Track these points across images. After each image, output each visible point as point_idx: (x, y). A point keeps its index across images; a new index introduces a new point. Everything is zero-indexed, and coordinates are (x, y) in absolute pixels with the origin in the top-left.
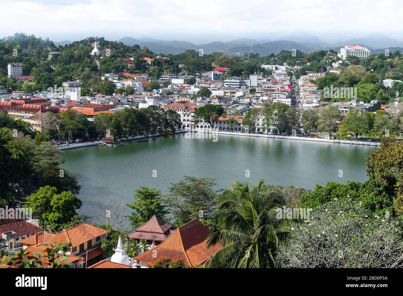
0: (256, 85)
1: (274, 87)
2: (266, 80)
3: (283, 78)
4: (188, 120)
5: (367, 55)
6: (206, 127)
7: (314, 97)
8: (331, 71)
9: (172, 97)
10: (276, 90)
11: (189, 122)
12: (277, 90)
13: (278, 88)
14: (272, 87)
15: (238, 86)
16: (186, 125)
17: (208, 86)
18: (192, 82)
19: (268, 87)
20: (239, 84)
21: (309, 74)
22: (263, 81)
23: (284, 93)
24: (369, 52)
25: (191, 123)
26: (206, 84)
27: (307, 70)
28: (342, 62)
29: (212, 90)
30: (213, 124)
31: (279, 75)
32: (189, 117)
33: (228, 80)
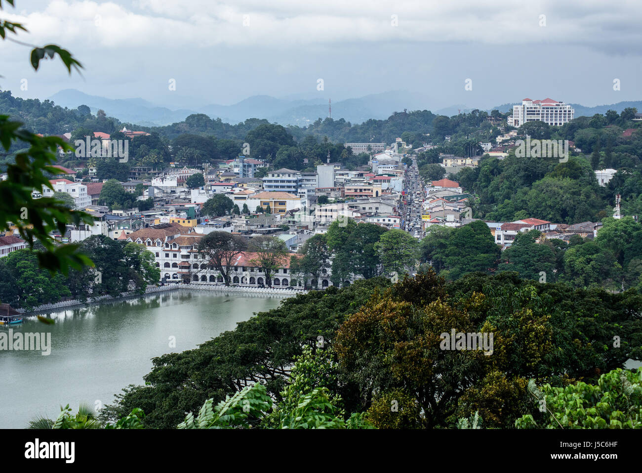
0: (332, 186)
1: (369, 190)
2: (353, 176)
3: (391, 169)
4: (175, 265)
5: (567, 118)
6: (212, 279)
7: (452, 208)
8: (492, 154)
9: (149, 216)
10: (372, 196)
11: (177, 270)
12: (374, 195)
13: (377, 193)
14: (365, 190)
15: (294, 190)
16: (171, 274)
17: (229, 190)
18: (196, 183)
19: (356, 190)
20: (294, 184)
21: (446, 161)
22: (347, 178)
23: (389, 201)
24: (572, 112)
25: (180, 270)
26: (226, 187)
27: (444, 152)
28: (516, 134)
29: (236, 198)
30: (227, 272)
31: (384, 163)
32: (177, 259)
33: (270, 177)
